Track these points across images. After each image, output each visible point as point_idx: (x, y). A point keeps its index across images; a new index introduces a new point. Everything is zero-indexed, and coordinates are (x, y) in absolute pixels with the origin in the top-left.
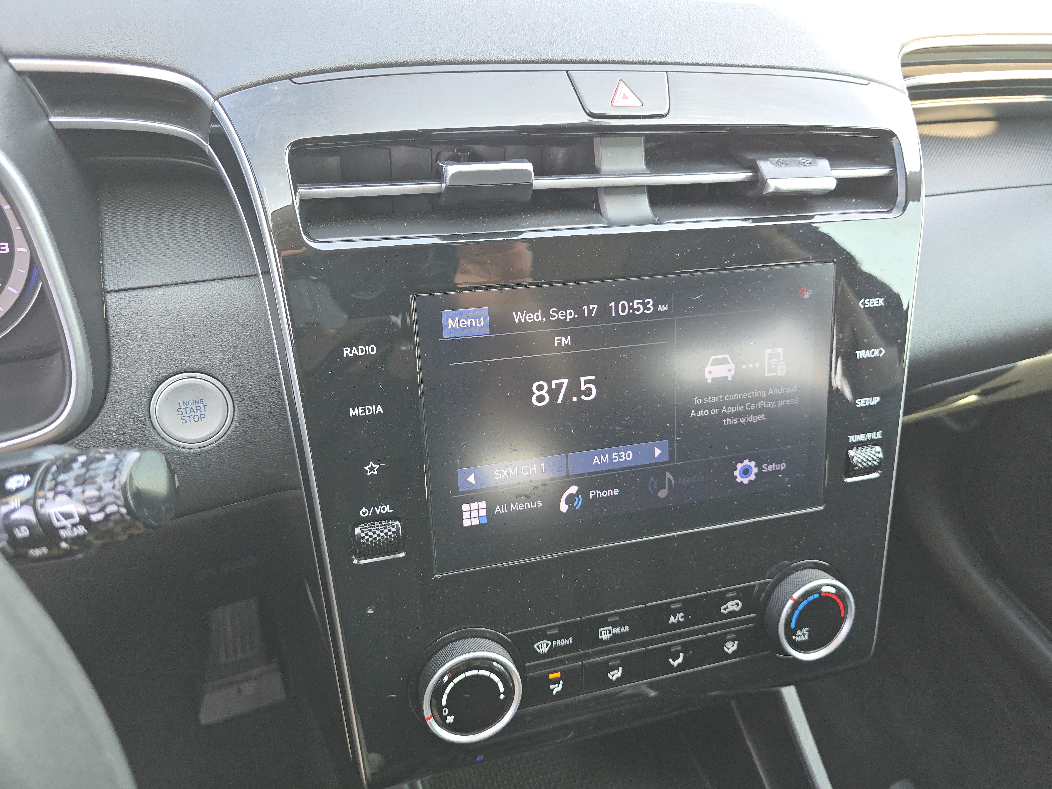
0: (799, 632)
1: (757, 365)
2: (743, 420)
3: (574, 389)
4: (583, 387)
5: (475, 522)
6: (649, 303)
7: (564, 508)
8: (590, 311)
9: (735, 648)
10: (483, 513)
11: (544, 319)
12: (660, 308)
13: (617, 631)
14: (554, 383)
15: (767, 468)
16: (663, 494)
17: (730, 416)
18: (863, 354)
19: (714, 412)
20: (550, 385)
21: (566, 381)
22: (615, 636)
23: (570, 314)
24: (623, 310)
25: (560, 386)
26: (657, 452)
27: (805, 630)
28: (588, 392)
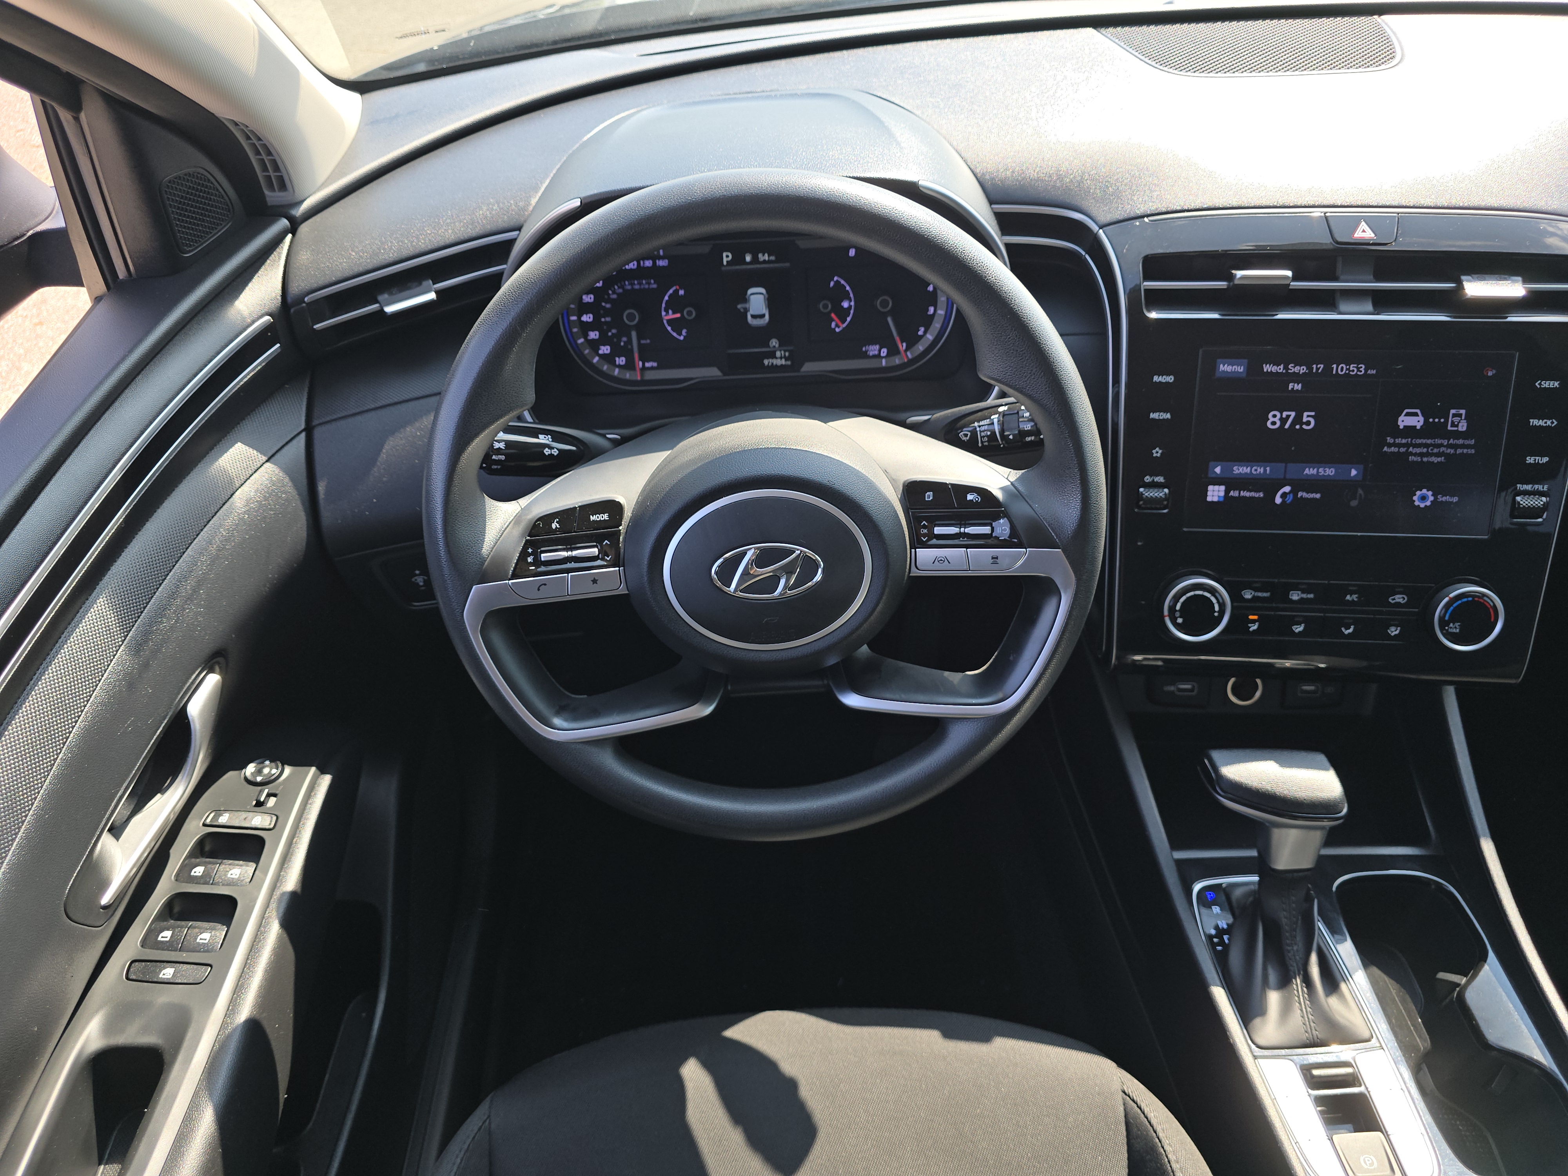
0: (1451, 625)
1: (1442, 420)
2: (1425, 459)
3: (1298, 419)
4: (1305, 419)
5: (1216, 499)
6: (1362, 367)
7: (1278, 500)
8: (1318, 369)
9: (1397, 632)
10: (1222, 494)
11: (1284, 371)
12: (1369, 372)
13: (1304, 596)
14: (1285, 414)
15: (1441, 498)
16: (1354, 503)
17: (1415, 455)
18: (1536, 423)
19: (1402, 450)
20: (1282, 415)
21: (1293, 414)
22: (1302, 599)
23: (1303, 369)
24: (1342, 370)
25: (1288, 416)
26: (1354, 472)
27: (1457, 624)
28: (1308, 423)
